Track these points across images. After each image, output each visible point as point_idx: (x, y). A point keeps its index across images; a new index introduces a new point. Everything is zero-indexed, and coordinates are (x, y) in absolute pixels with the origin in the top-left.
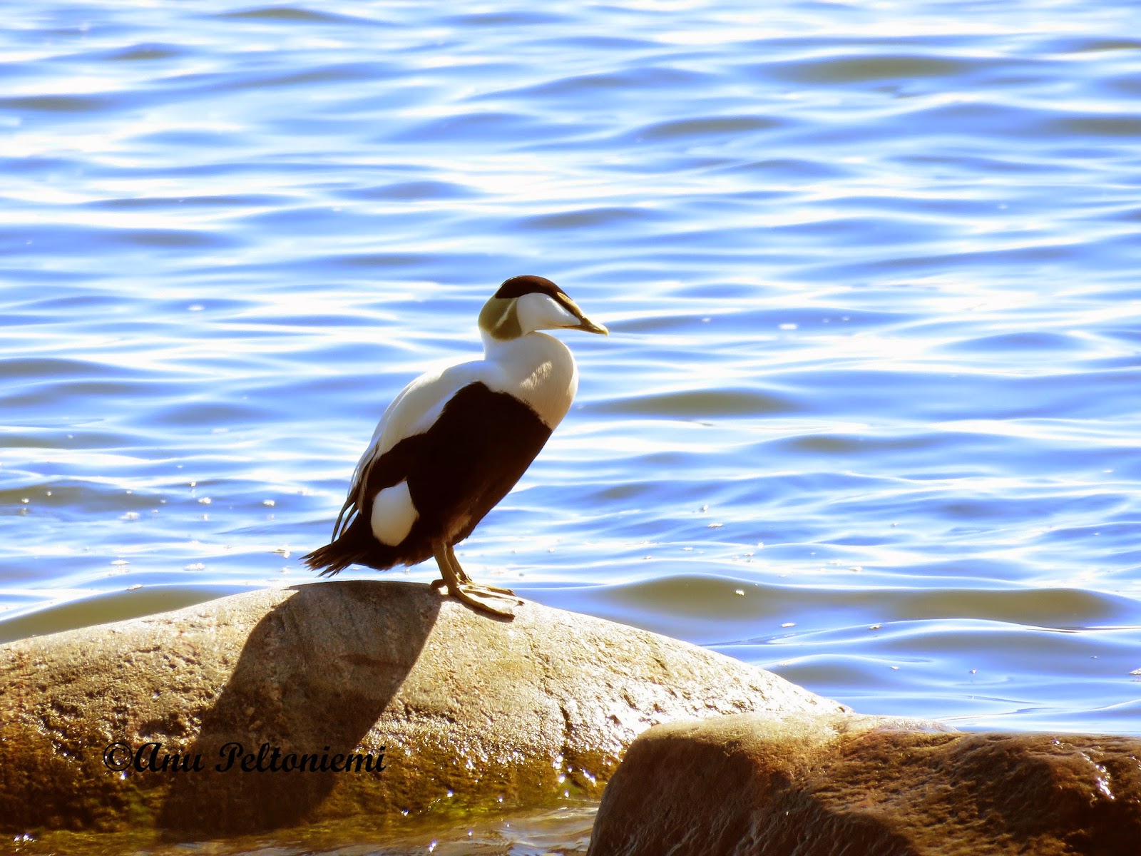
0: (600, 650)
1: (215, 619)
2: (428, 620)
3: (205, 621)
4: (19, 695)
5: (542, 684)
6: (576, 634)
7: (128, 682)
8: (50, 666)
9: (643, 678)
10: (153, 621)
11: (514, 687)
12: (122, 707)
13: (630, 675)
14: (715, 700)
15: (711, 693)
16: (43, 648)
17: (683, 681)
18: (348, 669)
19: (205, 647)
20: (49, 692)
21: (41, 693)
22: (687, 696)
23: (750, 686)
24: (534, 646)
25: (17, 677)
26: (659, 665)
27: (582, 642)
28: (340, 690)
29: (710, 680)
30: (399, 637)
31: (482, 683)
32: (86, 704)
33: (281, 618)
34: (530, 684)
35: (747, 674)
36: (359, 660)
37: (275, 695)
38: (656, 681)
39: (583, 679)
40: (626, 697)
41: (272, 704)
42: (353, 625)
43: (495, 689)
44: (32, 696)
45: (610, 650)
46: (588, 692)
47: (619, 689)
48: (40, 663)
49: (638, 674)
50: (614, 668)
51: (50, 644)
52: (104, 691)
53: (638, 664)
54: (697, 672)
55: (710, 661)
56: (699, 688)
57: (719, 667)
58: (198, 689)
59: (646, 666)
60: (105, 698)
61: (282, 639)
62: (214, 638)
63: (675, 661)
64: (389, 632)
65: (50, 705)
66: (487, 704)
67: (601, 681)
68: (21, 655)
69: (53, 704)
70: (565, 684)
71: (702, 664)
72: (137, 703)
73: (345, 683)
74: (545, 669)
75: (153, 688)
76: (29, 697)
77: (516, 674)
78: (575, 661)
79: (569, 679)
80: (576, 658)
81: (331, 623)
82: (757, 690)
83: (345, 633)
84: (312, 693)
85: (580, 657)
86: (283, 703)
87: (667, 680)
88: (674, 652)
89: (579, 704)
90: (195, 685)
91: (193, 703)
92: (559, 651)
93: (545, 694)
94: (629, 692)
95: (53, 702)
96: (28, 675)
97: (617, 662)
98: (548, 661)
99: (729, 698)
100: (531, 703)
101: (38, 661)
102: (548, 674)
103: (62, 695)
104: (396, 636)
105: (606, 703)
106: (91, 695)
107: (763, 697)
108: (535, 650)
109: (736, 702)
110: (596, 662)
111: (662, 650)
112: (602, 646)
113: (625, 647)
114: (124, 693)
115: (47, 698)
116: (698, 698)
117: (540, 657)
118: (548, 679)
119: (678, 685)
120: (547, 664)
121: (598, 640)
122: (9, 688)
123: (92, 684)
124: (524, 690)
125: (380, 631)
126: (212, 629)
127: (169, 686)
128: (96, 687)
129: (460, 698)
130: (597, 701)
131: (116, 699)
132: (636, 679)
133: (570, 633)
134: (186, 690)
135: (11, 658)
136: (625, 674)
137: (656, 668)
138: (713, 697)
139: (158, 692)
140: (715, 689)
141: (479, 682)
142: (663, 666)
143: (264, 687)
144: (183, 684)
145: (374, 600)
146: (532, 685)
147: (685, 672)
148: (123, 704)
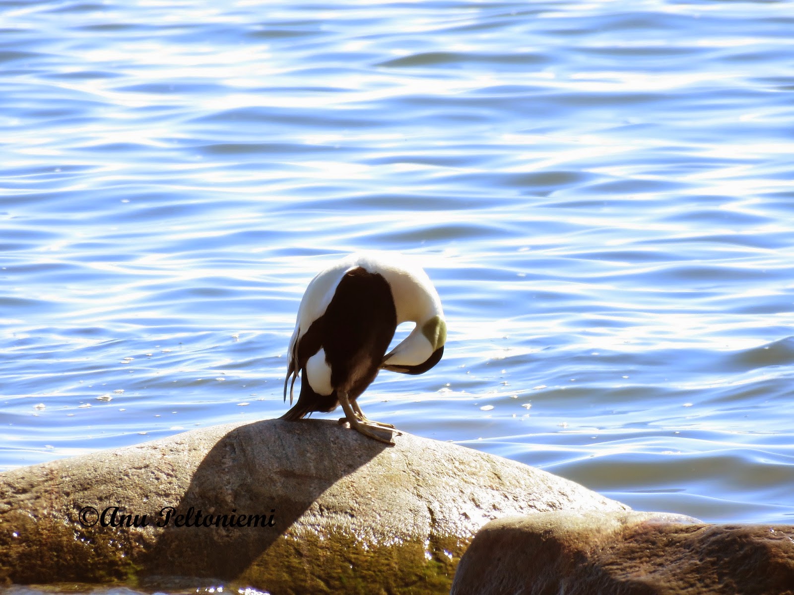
0: (455, 467)
1: (187, 446)
2: (336, 446)
3: (181, 447)
4: (51, 499)
5: (415, 490)
6: (439, 455)
7: (126, 490)
8: (72, 479)
9: (485, 486)
10: (144, 447)
11: (395, 492)
12: (122, 507)
13: (477, 484)
14: (534, 501)
15: (532, 497)
16: (68, 466)
17: (513, 489)
18: (279, 480)
19: (180, 465)
20: (72, 497)
21: (66, 497)
22: (516, 499)
23: (560, 492)
24: (409, 464)
25: (50, 486)
26: (496, 478)
27: (443, 461)
28: (274, 495)
29: (531, 487)
30: (315, 458)
31: (373, 490)
32: (97, 505)
33: (233, 445)
34: (406, 490)
35: (557, 484)
36: (288, 474)
37: (229, 499)
38: (494, 488)
39: (444, 487)
40: (473, 500)
41: (227, 505)
42: (284, 450)
43: (382, 494)
44: (59, 499)
45: (462, 467)
46: (447, 496)
47: (469, 494)
48: (66, 477)
49: (482, 484)
50: (465, 479)
51: (73, 464)
52: (110, 496)
53: (482, 476)
54: (522, 482)
55: (531, 474)
56: (524, 493)
57: (538, 478)
58: (175, 494)
59: (487, 478)
60: (111, 501)
61: (234, 460)
62: (186, 459)
63: (507, 474)
64: (309, 455)
65: (72, 506)
66: (376, 505)
67: (456, 488)
68: (52, 471)
69: (74, 506)
70: (431, 491)
71: (526, 476)
72: (132, 505)
73: (278, 490)
74: (417, 480)
75: (144, 494)
76: (58, 500)
77: (397, 484)
78: (437, 475)
79: (433, 487)
80: (438, 473)
81: (268, 448)
82: (564, 495)
83: (277, 455)
84: (254, 496)
85: (441, 471)
86: (235, 504)
87: (502, 487)
88: (506, 468)
89: (441, 505)
90: (173, 492)
91: (172, 504)
92: (426, 468)
93: (417, 498)
94: (476, 497)
95: (74, 504)
96: (57, 485)
97: (467, 475)
98: (419, 474)
99: (544, 500)
100: (407, 504)
101: (64, 475)
102: (419, 483)
103: (81, 499)
104: (313, 457)
105: (459, 504)
106: (100, 499)
107: (568, 500)
108: (410, 467)
109: (550, 503)
110: (452, 475)
111: (499, 467)
112: (457, 464)
113: (473, 465)
114: (124, 498)
115: (70, 501)
116: (523, 500)
117: (414, 472)
118: (418, 487)
119: (509, 491)
120: (419, 476)
121: (454, 459)
122: (43, 494)
123: (101, 491)
124: (402, 495)
125: (303, 454)
126: (185, 453)
127: (155, 493)
128: (104, 494)
129: (358, 500)
130: (453, 502)
131: (119, 502)
132: (480, 487)
133: (434, 455)
134: (167, 495)
135: (45, 473)
136: (473, 483)
137: (494, 479)
138: (533, 500)
139: (147, 497)
140: (535, 494)
141: (371, 489)
142: (499, 478)
143: (221, 493)
144: (165, 491)
145: (298, 432)
146: (408, 492)
147: (514, 482)
148: (123, 505)
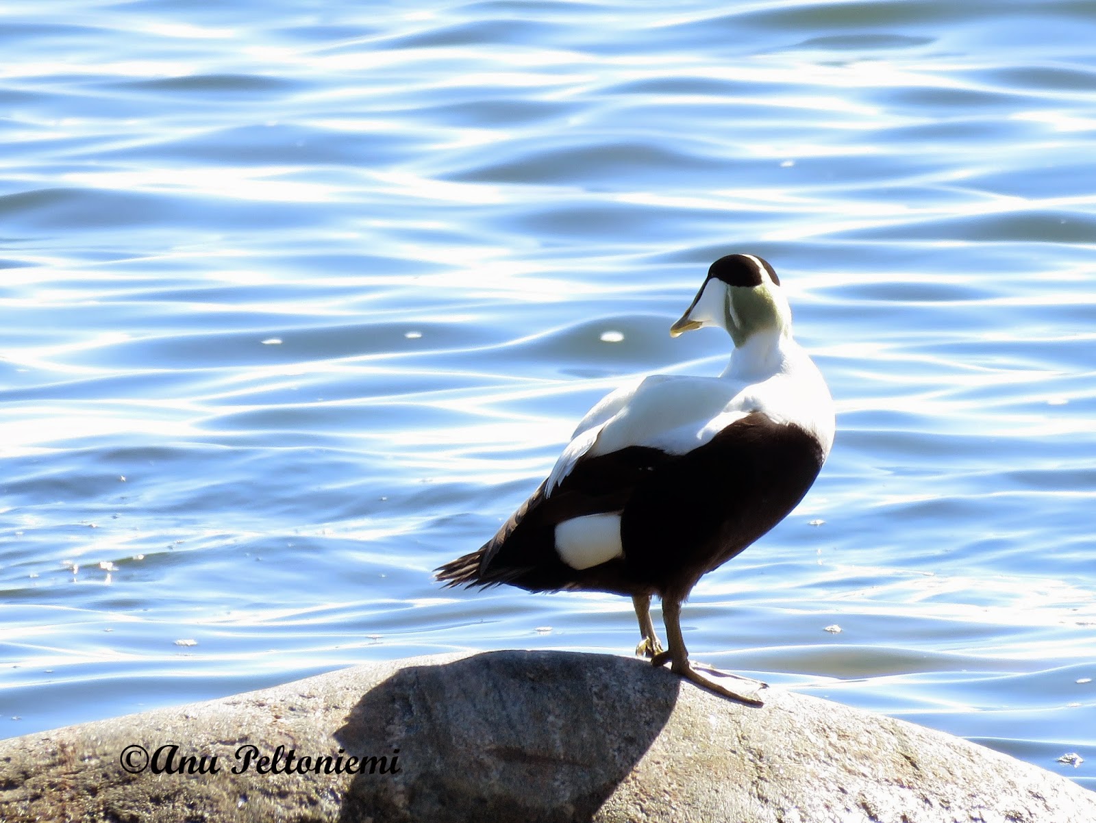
0: (830, 744)
1: (322, 700)
2: (603, 702)
3: (309, 704)
4: (61, 801)
5: (754, 788)
6: (799, 722)
7: (205, 784)
8: (102, 761)
9: (887, 780)
10: (239, 703)
11: (717, 791)
12: (197, 817)
13: (871, 777)
14: (982, 810)
15: (977, 801)
16: (94, 738)
17: (940, 785)
18: (496, 768)
19: (309, 737)
20: (101, 797)
21: (90, 797)
22: (945, 804)
23: (1030, 792)
24: (743, 738)
25: (59, 776)
26: (909, 764)
27: (807, 732)
28: (485, 794)
29: (976, 783)
30: (563, 725)
31: (675, 786)
32: (150, 813)
33: (407, 699)
34: (737, 787)
35: (1025, 776)
36: (511, 755)
37: (400, 801)
38: (905, 784)
39: (808, 782)
40: (865, 806)
41: (396, 812)
42: (504, 708)
43: (692, 794)
44: (78, 801)
45: (843, 743)
46: (814, 799)
47: (856, 794)
48: (90, 758)
49: (881, 775)
50: (849, 767)
51: (103, 733)
52: (175, 794)
53: (882, 761)
54: (958, 773)
55: (976, 758)
56: (961, 794)
57: (988, 766)
58: (298, 793)
59: (891, 765)
60: (176, 804)
61: (409, 727)
62: (320, 725)
63: (929, 757)
64: (551, 718)
65: (102, 814)
66: (680, 814)
67: (831, 784)
68: (63, 747)
69: (106, 814)
70: (784, 789)
71: (965, 761)
72: (217, 812)
73: (493, 785)
74: (758, 768)
75: (238, 792)
76: (75, 803)
77: (720, 774)
78: (797, 758)
79: (788, 782)
80: (798, 754)
81: (475, 706)
82: (1038, 797)
83: (491, 719)
84: (448, 797)
85: (804, 752)
86: (411, 812)
87: (919, 782)
88: (927, 746)
89: (803, 815)
90: (294, 788)
91: (291, 812)
92: (775, 744)
93: (759, 802)
94: (869, 800)
95: (106, 810)
96: (72, 773)
97: (853, 759)
98: (761, 757)
99: (1001, 807)
100: (739, 812)
101: (86, 754)
102: (762, 775)
103: (118, 801)
104: (560, 723)
105: (839, 814)
106: (156, 800)
107: (1046, 806)
108: (744, 742)
109: (1012, 814)
110: (825, 760)
111: (913, 743)
112: (834, 738)
113: (864, 739)
114: (201, 797)
115: (98, 806)
116: (960, 808)
117: (751, 752)
118: (760, 781)
119: (933, 789)
120: (761, 761)
121: (828, 730)
122: (47, 790)
123: (158, 786)
124: (730, 796)
125: (540, 716)
126: (318, 714)
127: (260, 790)
128: (163, 790)
129: (645, 806)
130: (825, 810)
131: (192, 807)
132: (878, 781)
133: (791, 721)
134: (283, 795)
135: (50, 750)
136: (864, 775)
137: (905, 767)
138: (980, 807)
139: (245, 797)
140: (982, 796)
141: (670, 784)
142: (913, 764)
143: (386, 790)
144: (279, 788)
145: (532, 676)
146: (741, 790)
147: (942, 772)
148: (199, 813)
